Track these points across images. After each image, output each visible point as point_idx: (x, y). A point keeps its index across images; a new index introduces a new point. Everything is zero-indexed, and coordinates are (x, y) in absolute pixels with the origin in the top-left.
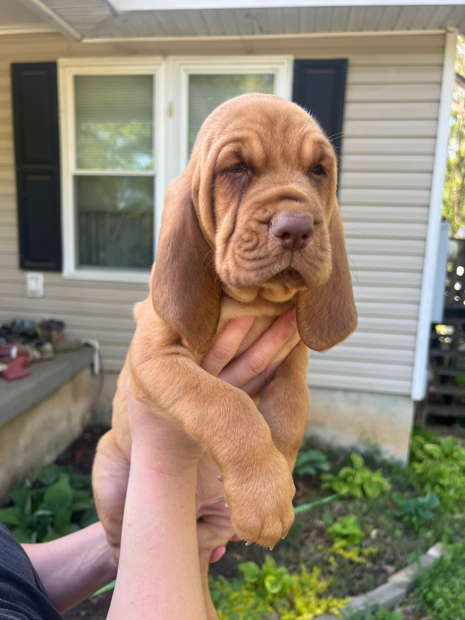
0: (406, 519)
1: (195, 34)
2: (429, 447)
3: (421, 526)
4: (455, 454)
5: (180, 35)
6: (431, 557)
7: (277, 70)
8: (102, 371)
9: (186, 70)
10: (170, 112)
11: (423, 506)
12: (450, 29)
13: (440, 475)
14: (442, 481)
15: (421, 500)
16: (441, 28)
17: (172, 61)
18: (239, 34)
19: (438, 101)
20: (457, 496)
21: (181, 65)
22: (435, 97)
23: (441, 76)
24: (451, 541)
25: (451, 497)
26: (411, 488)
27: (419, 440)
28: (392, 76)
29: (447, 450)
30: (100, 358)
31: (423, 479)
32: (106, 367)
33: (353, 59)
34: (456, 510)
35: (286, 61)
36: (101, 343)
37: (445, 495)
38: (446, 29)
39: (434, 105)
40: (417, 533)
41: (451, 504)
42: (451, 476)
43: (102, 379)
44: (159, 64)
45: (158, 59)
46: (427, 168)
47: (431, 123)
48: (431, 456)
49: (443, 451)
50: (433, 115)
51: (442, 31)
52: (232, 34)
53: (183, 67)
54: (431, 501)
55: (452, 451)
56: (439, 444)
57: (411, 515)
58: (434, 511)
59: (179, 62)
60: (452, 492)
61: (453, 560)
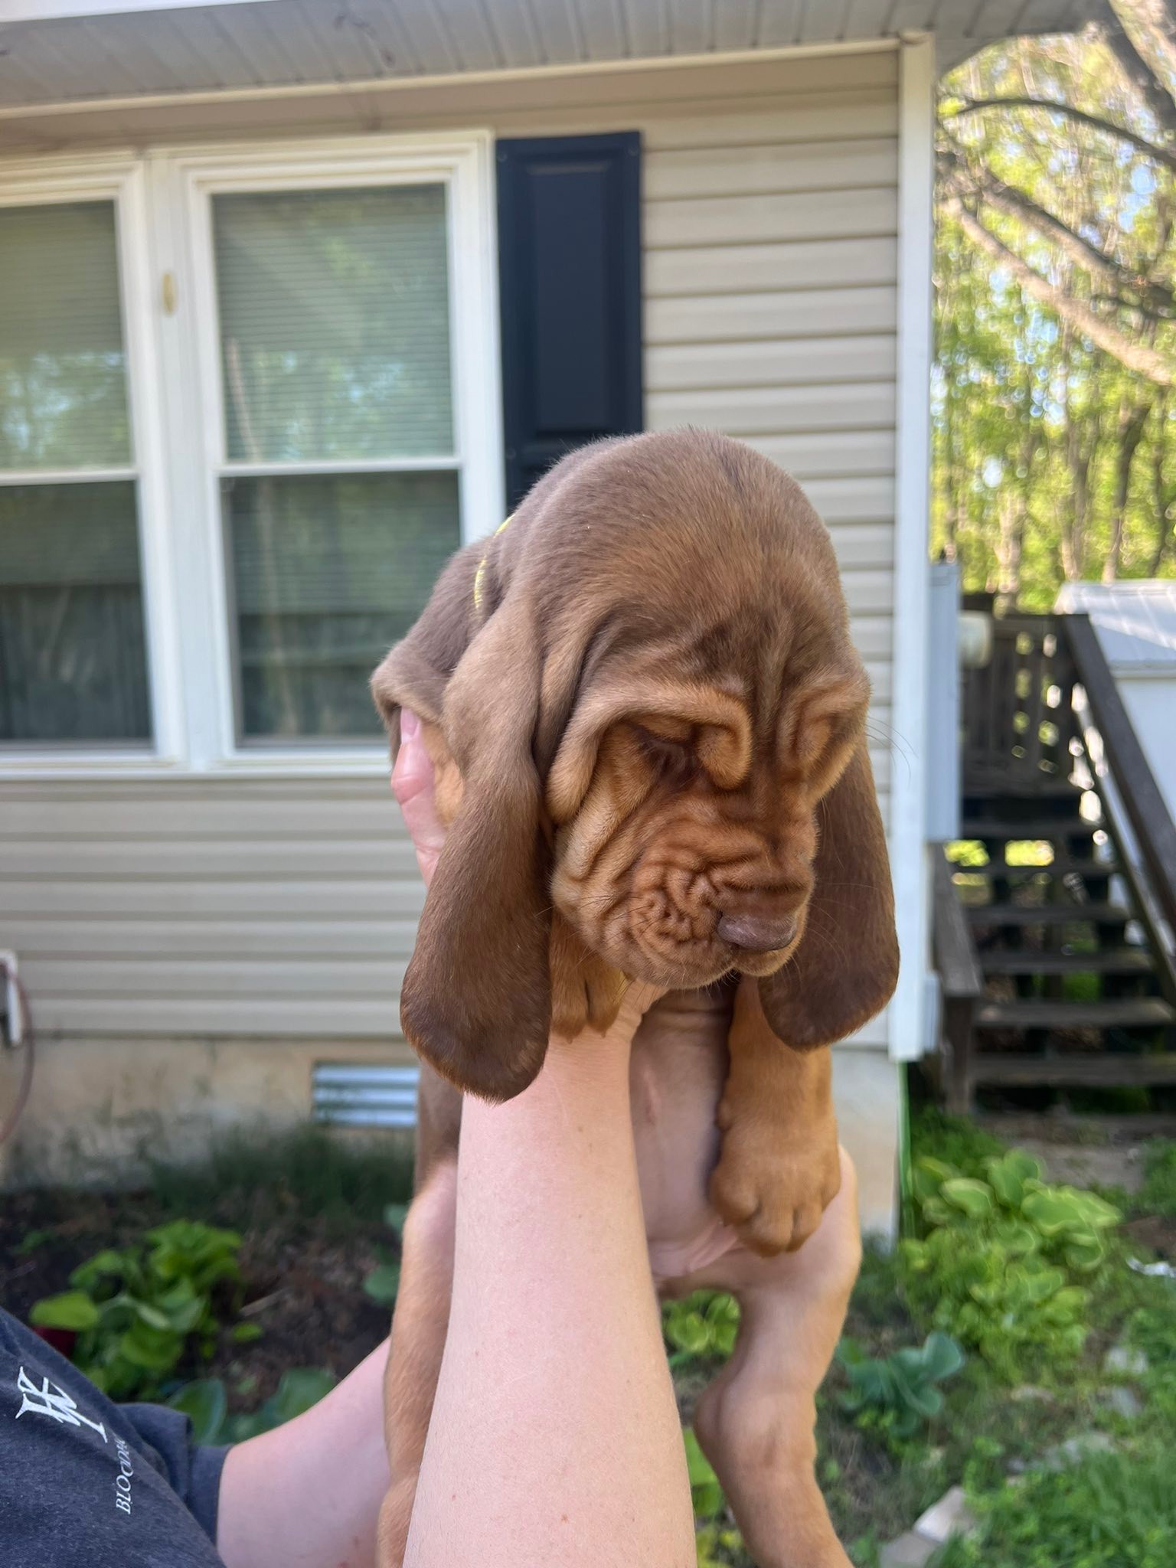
0: (864, 1420)
1: (219, 86)
2: (959, 1187)
3: (904, 1440)
4: (1028, 1202)
5: (181, 88)
6: (925, 1538)
7: (450, 169)
8: (29, 1035)
9: (200, 183)
10: (167, 302)
11: (916, 1379)
12: (910, 34)
13: (975, 1272)
14: (977, 1291)
15: (914, 1356)
16: (884, 34)
17: (163, 160)
18: (339, 77)
19: (894, 235)
20: (1023, 1334)
21: (186, 168)
22: (881, 225)
23: (896, 167)
24: (990, 1483)
25: (1005, 1337)
26: (900, 1314)
27: (931, 1167)
28: (764, 172)
29: (1005, 1194)
30: (24, 997)
31: (930, 1285)
32: (42, 1024)
33: (655, 133)
34: (1015, 1374)
35: (474, 146)
36: (21, 956)
37: (987, 1330)
38: (897, 35)
39: (884, 244)
40: (895, 1461)
41: (1004, 1358)
42: (1007, 1272)
43: (31, 1058)
44: (127, 171)
45: (123, 156)
46: (879, 417)
47: (879, 296)
48: (960, 1213)
49: (994, 1194)
50: (884, 274)
51: (889, 43)
52: (319, 79)
53: (193, 175)
54: (938, 1359)
55: (1020, 1194)
56: (983, 1176)
57: (882, 1407)
58: (948, 1387)
59: (180, 161)
60: (1008, 1322)
61: (990, 1543)
